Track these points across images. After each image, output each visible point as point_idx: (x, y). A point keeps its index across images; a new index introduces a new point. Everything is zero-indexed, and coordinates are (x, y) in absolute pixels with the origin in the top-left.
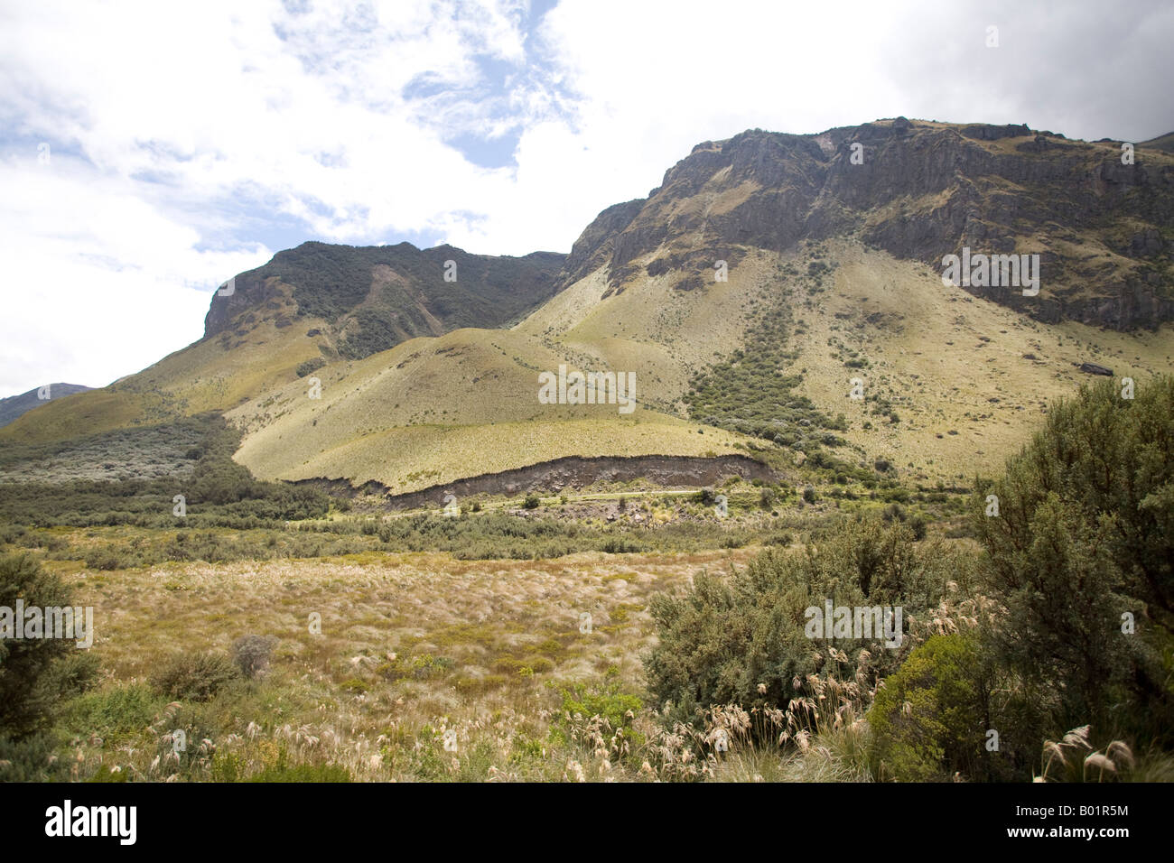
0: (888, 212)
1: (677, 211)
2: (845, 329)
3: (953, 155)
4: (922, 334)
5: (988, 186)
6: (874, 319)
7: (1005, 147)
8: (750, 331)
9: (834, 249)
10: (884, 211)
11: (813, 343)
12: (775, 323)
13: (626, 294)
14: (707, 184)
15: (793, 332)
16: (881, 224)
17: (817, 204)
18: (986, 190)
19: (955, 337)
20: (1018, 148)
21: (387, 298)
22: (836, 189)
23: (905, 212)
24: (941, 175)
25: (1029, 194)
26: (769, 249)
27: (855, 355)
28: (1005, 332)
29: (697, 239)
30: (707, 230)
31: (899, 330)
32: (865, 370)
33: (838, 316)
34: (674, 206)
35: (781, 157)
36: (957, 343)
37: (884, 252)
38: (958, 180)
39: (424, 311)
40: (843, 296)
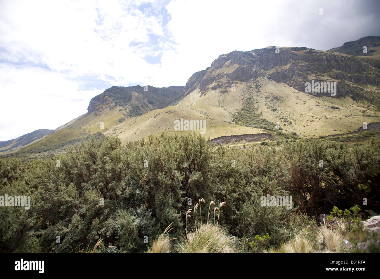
0: (273, 71)
1: (217, 73)
2: (269, 101)
3: (289, 55)
4: (289, 101)
5: (299, 63)
6: (275, 98)
7: (301, 53)
8: (244, 103)
9: (261, 80)
10: (272, 70)
11: (261, 105)
12: (250, 101)
13: (207, 96)
14: (224, 66)
15: (255, 103)
16: (272, 74)
17: (254, 69)
18: (298, 64)
19: (297, 102)
20: (305, 53)
21: (137, 100)
22: (259, 65)
23: (277, 71)
24: (286, 61)
25: (309, 65)
26: (243, 81)
27: (273, 108)
28: (309, 100)
29: (224, 80)
30: (226, 77)
31: (282, 101)
32: (277, 111)
33: (266, 98)
34: (216, 71)
35: (244, 58)
36: (298, 103)
37: (273, 81)
38: (291, 62)
39: (147, 103)
40: (266, 93)
